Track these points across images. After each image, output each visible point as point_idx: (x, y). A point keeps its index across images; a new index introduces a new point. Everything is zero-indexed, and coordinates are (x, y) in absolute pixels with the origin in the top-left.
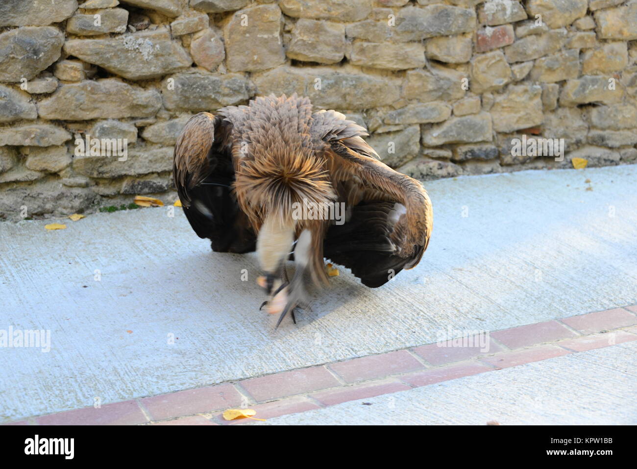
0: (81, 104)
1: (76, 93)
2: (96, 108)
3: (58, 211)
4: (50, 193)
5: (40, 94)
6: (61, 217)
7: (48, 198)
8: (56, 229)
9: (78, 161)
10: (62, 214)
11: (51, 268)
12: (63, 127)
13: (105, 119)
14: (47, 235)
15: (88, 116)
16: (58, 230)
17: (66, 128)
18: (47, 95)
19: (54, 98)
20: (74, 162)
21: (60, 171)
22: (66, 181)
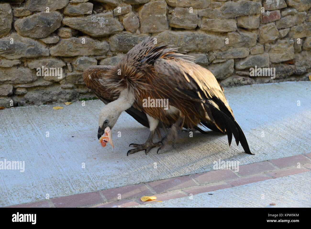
0: (70, 49)
1: (68, 43)
2: (77, 51)
3: (59, 100)
4: (55, 92)
5: (51, 44)
6: (60, 103)
7: (54, 94)
8: (58, 109)
9: (69, 76)
10: (61, 102)
11: (56, 128)
13: (82, 56)
14: (54, 112)
15: (74, 54)
17: (63, 60)
18: (54, 44)
19: (57, 46)
20: (67, 77)
21: (60, 81)
22: (63, 86)
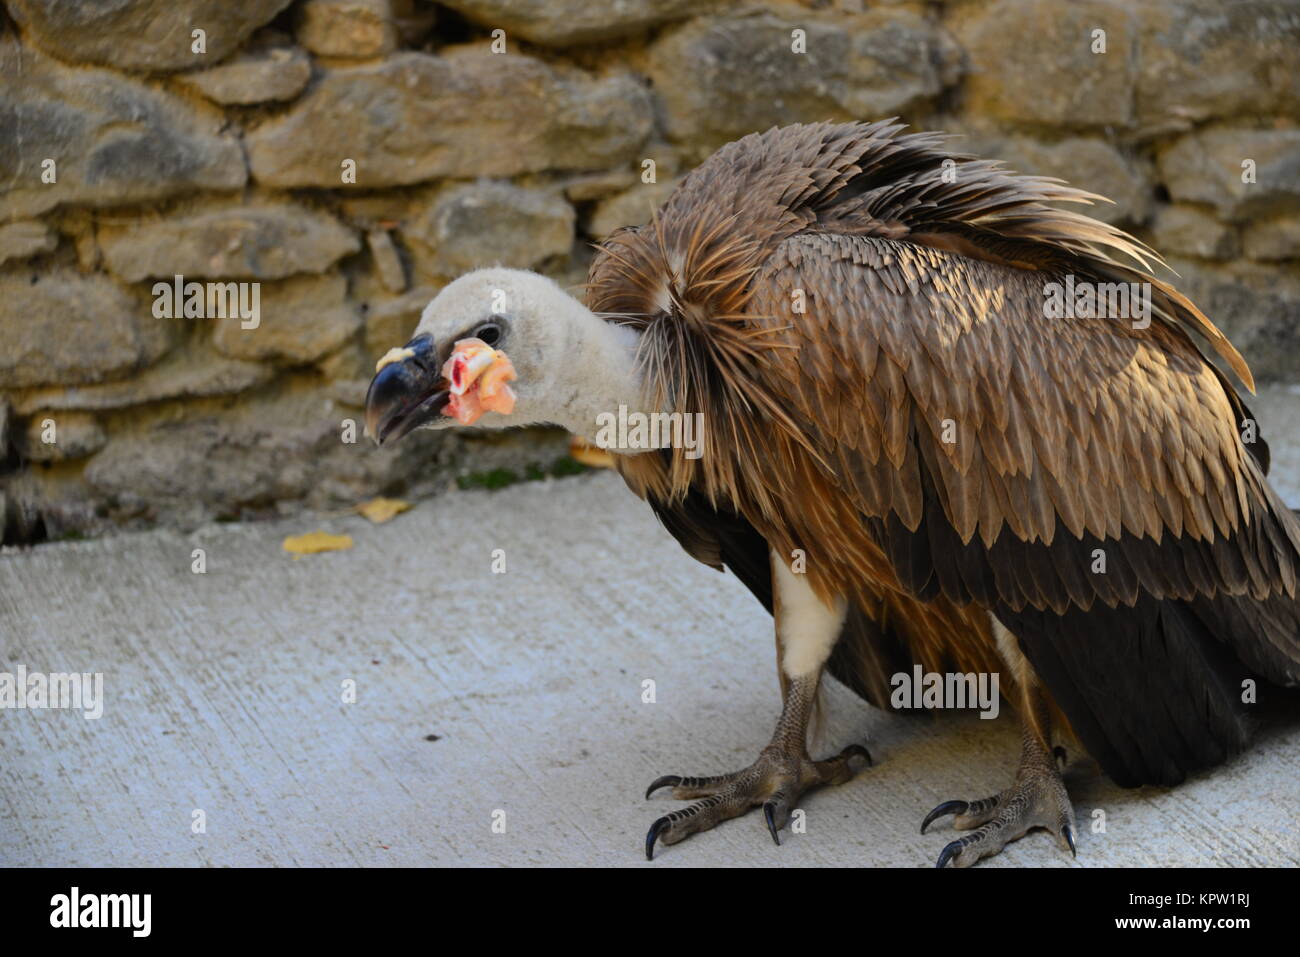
0: (388, 132)
1: (370, 97)
2: (436, 145)
3: (321, 490)
4: (296, 431)
5: (253, 107)
6: (332, 509)
7: (286, 450)
8: (320, 551)
9: (383, 322)
10: (336, 502)
11: (316, 680)
12: (332, 212)
13: (469, 180)
14: (292, 573)
15: (414, 169)
16: (326, 556)
17: (341, 216)
18: (275, 108)
19: (298, 114)
20: (371, 324)
21: (325, 356)
22: (345, 391)
